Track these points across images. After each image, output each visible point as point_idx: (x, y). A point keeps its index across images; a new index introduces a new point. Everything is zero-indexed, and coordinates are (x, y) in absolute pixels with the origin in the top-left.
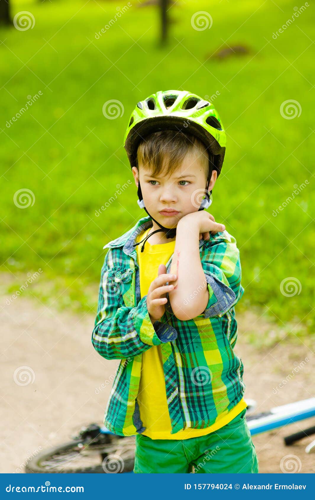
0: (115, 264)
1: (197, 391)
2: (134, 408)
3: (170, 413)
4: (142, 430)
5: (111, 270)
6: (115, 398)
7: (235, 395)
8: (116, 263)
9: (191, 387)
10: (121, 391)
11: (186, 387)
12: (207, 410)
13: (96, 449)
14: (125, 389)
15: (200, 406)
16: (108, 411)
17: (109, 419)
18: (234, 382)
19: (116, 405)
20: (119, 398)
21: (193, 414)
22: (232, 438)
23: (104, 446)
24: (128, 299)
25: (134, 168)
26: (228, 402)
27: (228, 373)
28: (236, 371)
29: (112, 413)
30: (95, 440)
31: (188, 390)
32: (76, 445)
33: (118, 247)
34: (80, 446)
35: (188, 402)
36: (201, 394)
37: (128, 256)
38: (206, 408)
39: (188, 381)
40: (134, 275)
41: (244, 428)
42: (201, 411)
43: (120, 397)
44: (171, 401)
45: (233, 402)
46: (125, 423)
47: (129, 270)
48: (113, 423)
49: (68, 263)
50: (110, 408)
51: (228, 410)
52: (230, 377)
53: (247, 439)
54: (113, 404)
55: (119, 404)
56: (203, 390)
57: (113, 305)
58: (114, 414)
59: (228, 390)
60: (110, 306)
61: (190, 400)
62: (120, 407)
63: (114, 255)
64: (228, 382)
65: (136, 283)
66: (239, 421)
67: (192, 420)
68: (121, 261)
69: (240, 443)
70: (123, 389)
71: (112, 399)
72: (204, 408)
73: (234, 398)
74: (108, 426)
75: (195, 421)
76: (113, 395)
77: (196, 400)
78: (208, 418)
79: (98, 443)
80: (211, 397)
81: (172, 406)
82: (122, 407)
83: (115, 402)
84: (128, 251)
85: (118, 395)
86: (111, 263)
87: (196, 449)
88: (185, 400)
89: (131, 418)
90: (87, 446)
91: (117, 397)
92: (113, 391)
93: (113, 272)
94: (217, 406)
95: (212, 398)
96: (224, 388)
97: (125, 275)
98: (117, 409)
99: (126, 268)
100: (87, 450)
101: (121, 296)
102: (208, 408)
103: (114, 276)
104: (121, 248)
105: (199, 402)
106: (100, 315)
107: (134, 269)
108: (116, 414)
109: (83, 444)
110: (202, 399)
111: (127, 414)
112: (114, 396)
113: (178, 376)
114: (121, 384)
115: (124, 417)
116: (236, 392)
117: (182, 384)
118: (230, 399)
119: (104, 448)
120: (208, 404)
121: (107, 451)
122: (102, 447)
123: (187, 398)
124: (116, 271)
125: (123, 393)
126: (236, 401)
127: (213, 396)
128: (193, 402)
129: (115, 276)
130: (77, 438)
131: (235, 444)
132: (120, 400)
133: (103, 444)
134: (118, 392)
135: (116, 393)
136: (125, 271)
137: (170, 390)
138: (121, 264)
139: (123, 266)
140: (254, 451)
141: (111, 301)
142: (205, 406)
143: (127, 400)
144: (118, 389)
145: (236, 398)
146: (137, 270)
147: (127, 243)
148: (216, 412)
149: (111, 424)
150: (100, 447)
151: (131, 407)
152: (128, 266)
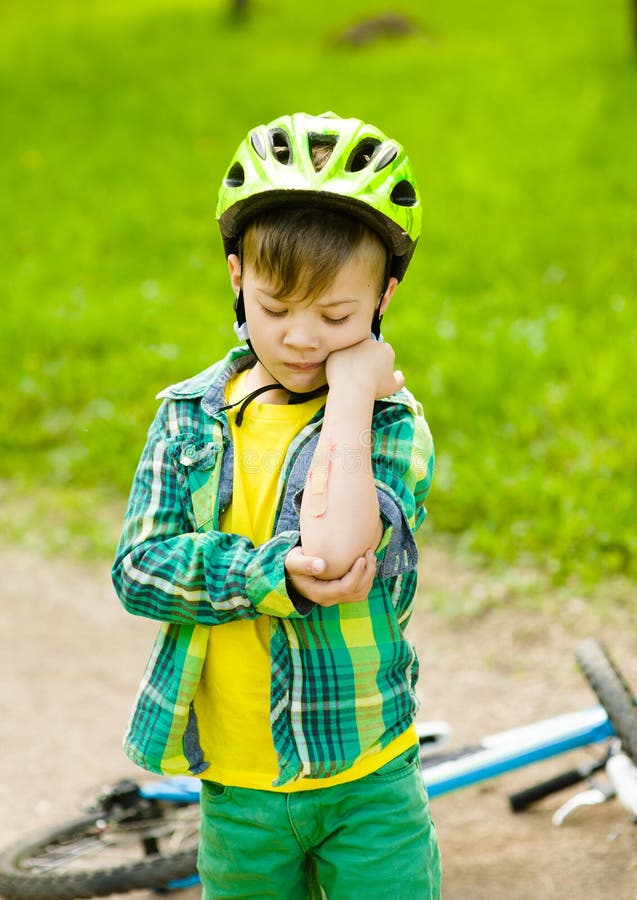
0: (184, 429)
1: (326, 699)
2: (187, 720)
3: (276, 741)
4: (201, 767)
5: (173, 438)
6: (147, 698)
7: (398, 717)
8: (186, 427)
9: (313, 691)
10: (161, 684)
11: (304, 691)
12: (340, 742)
13: (131, 831)
14: (170, 681)
15: (328, 732)
16: (133, 723)
17: (133, 740)
18: (398, 690)
19: (151, 711)
20: (157, 696)
21: (314, 747)
22: (389, 800)
23: (150, 823)
24: (202, 502)
25: (232, 257)
26: (382, 730)
27: (390, 671)
28: (404, 670)
29: (141, 728)
30: (131, 813)
31: (308, 695)
32: (93, 823)
33: (188, 397)
34: (101, 825)
35: (304, 722)
36: (332, 705)
37: (211, 417)
38: (340, 738)
39: (310, 677)
40: (220, 456)
41: (413, 783)
42: (329, 742)
43: (160, 696)
44: (276, 718)
45: (391, 729)
46: (167, 749)
47: (210, 445)
48: (142, 748)
49: (62, 460)
50: (138, 717)
51: (380, 744)
52: (392, 680)
53: (420, 806)
54: (144, 709)
55: (156, 710)
56: (337, 698)
57: (170, 509)
58: (145, 729)
59: (385, 704)
60: (165, 509)
61: (309, 717)
62: (158, 715)
63: (181, 412)
64: (387, 689)
65: (222, 473)
66: (403, 768)
67: (312, 759)
68: (196, 424)
69: (406, 812)
70: (166, 681)
71: (143, 701)
72: (335, 737)
73: (396, 722)
74: (132, 753)
75: (317, 763)
76: (143, 693)
77: (321, 717)
78: (343, 759)
79: (138, 818)
80: (351, 714)
81: (279, 727)
82: (162, 715)
83: (148, 705)
84: (212, 409)
85: (155, 692)
86: (174, 425)
87: (318, 823)
88: (300, 718)
89: (180, 741)
90: (114, 825)
91: (152, 697)
92: (144, 683)
93: (177, 444)
94: (361, 735)
95: (354, 719)
96: (378, 699)
97: (202, 454)
98: (152, 720)
99: (204, 440)
100: (115, 832)
101: (189, 492)
102: (344, 737)
103: (180, 451)
104: (196, 401)
105: (327, 722)
106: (140, 524)
107: (221, 444)
108: (149, 730)
109: (107, 822)
110: (333, 717)
111: (172, 730)
112: (146, 693)
113: (292, 666)
114: (162, 672)
115: (167, 736)
116: (401, 710)
117: (298, 683)
118: (386, 723)
119: (148, 828)
120: (345, 730)
121: (156, 833)
122: (144, 826)
123: (304, 714)
124: (184, 443)
125: (165, 689)
126: (397, 729)
127: (356, 714)
128: (315, 722)
129: (183, 451)
130: (93, 808)
131: (394, 814)
132: (158, 702)
133: (147, 819)
134: (155, 686)
135: (151, 687)
136: (203, 446)
137: (277, 693)
138: (195, 431)
139: (199, 437)
140: (433, 833)
141: (167, 502)
142: (339, 732)
143: (174, 701)
144: (155, 679)
145: (398, 724)
146: (227, 446)
147: (210, 393)
148: (358, 747)
149: (138, 748)
150: (142, 825)
151: (182, 718)
152: (210, 436)
